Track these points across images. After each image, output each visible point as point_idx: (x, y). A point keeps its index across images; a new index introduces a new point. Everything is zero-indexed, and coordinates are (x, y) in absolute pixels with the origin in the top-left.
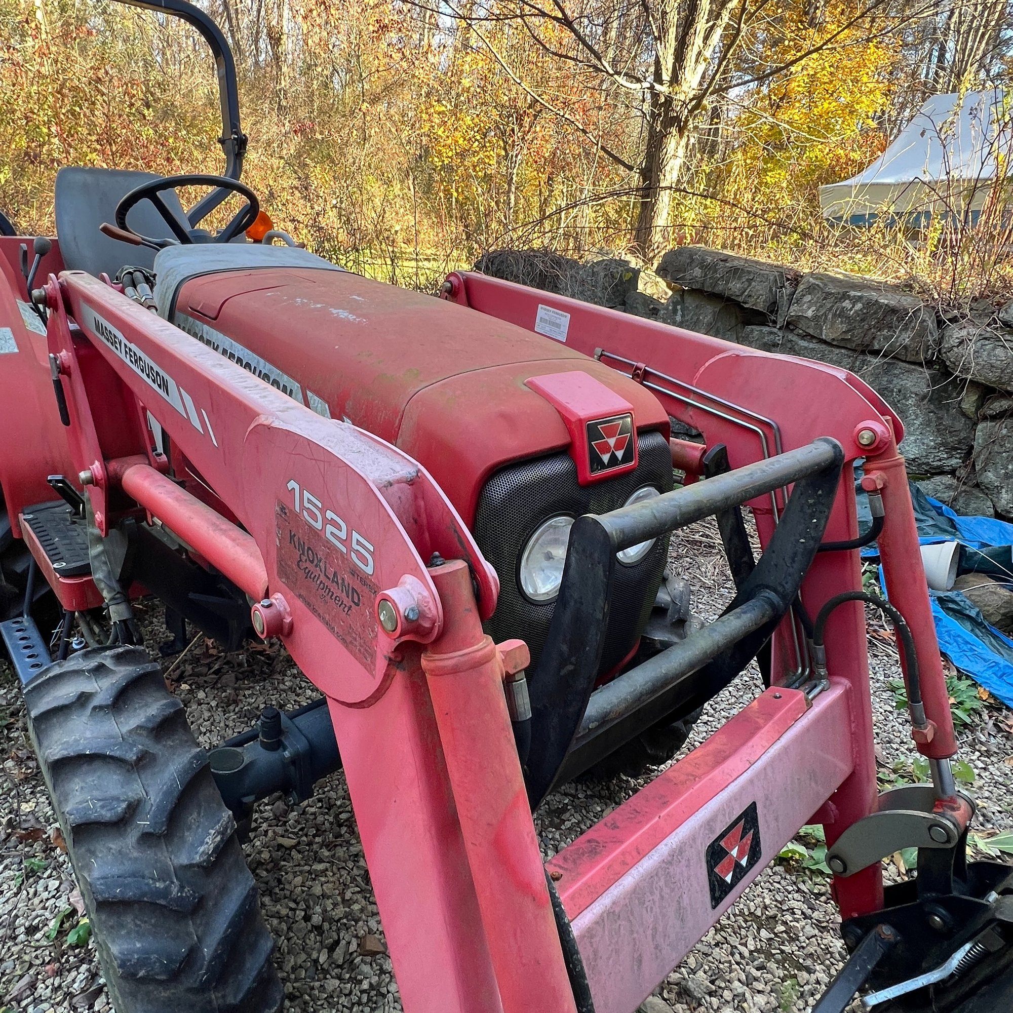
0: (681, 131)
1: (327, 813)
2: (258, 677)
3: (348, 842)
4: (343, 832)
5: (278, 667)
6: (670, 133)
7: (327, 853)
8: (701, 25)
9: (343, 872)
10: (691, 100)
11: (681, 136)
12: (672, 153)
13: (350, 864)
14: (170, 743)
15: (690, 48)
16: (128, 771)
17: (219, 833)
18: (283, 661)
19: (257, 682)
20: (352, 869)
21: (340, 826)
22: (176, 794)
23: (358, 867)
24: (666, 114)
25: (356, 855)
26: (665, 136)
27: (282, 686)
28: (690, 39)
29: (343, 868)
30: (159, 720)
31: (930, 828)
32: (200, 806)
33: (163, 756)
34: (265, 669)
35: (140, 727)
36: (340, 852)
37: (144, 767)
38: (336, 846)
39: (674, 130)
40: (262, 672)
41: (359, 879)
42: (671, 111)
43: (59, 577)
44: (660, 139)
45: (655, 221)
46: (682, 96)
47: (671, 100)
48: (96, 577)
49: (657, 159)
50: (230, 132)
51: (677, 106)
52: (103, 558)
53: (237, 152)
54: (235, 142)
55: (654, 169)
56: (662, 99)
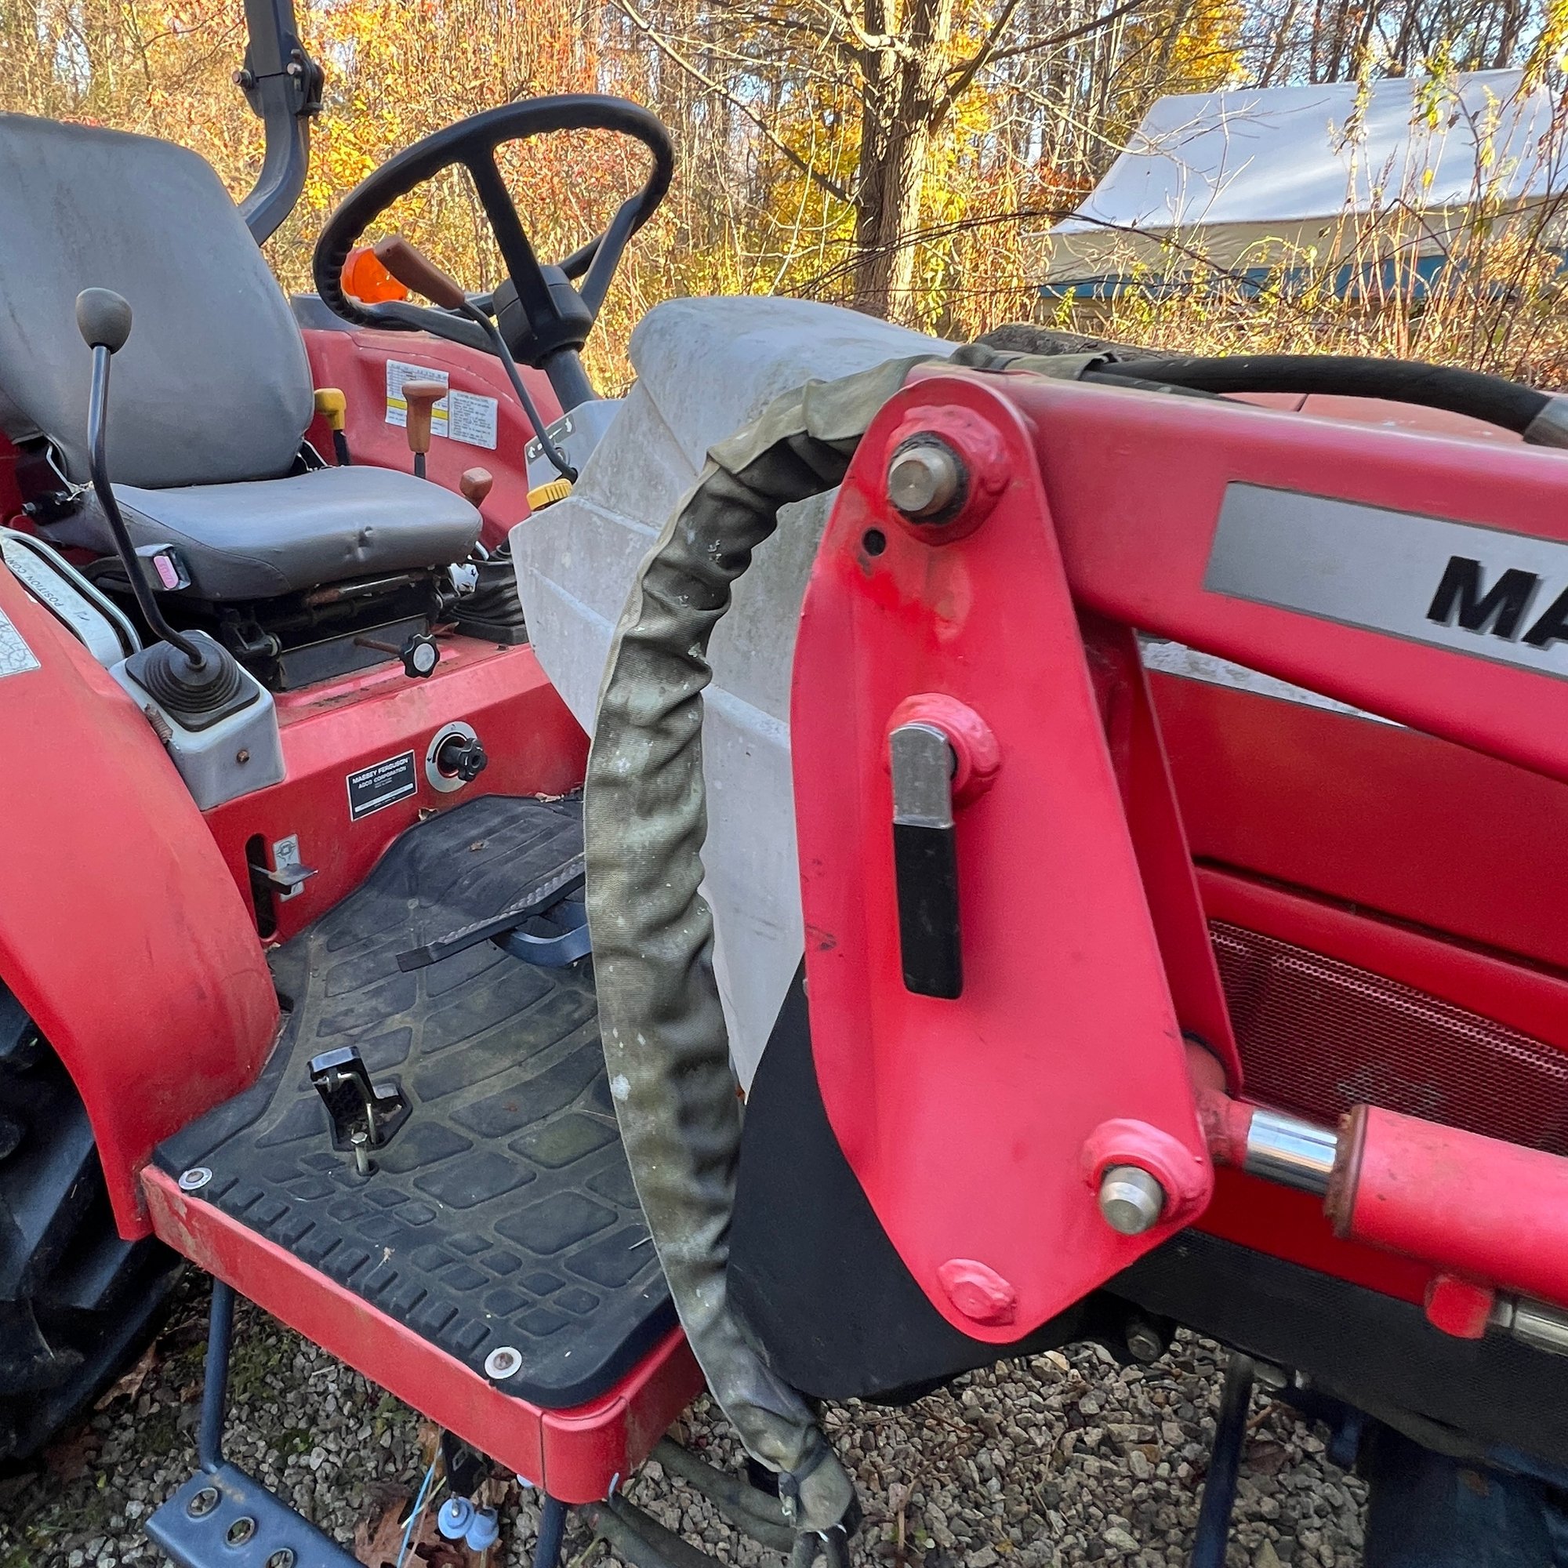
0: (934, 127)
6: (916, 130)
11: (933, 135)
12: (920, 166)
26: (909, 136)
39: (921, 125)
42: (918, 90)
43: (538, 1412)
44: (899, 140)
45: (892, 286)
46: (936, 62)
47: (918, 72)
48: (729, 1401)
49: (894, 177)
50: (278, 61)
51: (927, 82)
52: (729, 1328)
53: (299, 108)
54: (297, 82)
55: (889, 194)
56: (886, 70)
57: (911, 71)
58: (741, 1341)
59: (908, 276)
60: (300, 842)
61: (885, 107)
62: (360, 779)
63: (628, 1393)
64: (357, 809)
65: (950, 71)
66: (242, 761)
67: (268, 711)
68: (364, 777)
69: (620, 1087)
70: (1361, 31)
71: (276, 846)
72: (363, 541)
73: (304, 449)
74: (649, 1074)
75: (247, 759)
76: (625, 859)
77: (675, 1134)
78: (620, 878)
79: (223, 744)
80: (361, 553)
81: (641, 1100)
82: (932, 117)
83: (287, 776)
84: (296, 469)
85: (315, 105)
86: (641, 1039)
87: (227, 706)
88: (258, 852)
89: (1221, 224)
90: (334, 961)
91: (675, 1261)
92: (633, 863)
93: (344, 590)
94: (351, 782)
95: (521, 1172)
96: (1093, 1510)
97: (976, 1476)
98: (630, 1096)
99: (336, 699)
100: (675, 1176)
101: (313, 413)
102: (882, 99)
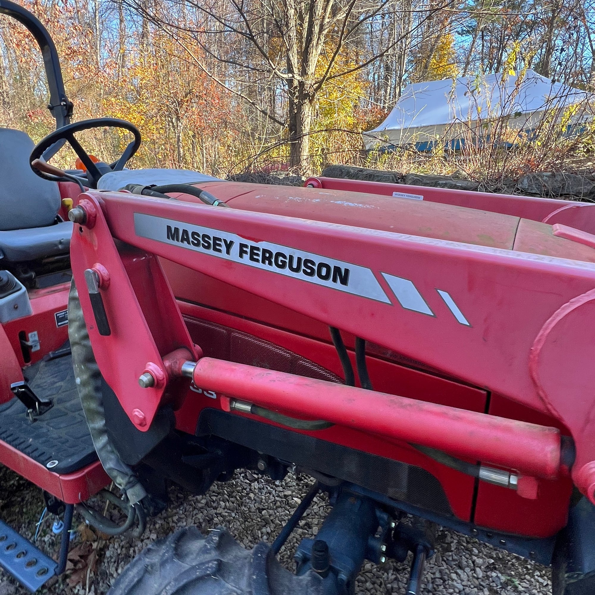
0: (311, 102)
6: (305, 103)
11: (311, 105)
12: (307, 114)
24: (300, 92)
26: (302, 105)
28: (311, 50)
39: (306, 101)
42: (304, 90)
43: (58, 475)
44: (300, 107)
45: (302, 154)
46: (310, 81)
47: (304, 84)
48: (107, 468)
49: (299, 118)
50: (59, 101)
51: (307, 87)
52: (109, 448)
53: (66, 115)
54: (65, 107)
55: (298, 124)
56: (296, 83)
57: (302, 84)
58: (112, 452)
59: (307, 150)
60: (38, 334)
61: (296, 96)
62: (59, 314)
63: (86, 471)
64: (59, 324)
65: (314, 84)
66: (16, 308)
67: (24, 293)
68: (61, 314)
69: (78, 381)
70: (499, 55)
71: (30, 335)
72: (61, 243)
73: (58, 217)
74: (85, 377)
75: (17, 307)
76: (78, 319)
77: (94, 394)
78: (77, 324)
79: (8, 303)
80: (60, 247)
81: (84, 384)
82: (311, 98)
83: (33, 313)
84: (55, 223)
85: (70, 113)
86: (83, 367)
87: (10, 292)
88: (23, 337)
89: (431, 126)
90: (46, 369)
91: (94, 429)
92: (80, 319)
93: (56, 258)
94: (56, 315)
95: (79, 420)
96: (296, 544)
97: (260, 535)
98: (81, 383)
99: (54, 291)
100: (93, 405)
101: (60, 206)
102: (295, 93)
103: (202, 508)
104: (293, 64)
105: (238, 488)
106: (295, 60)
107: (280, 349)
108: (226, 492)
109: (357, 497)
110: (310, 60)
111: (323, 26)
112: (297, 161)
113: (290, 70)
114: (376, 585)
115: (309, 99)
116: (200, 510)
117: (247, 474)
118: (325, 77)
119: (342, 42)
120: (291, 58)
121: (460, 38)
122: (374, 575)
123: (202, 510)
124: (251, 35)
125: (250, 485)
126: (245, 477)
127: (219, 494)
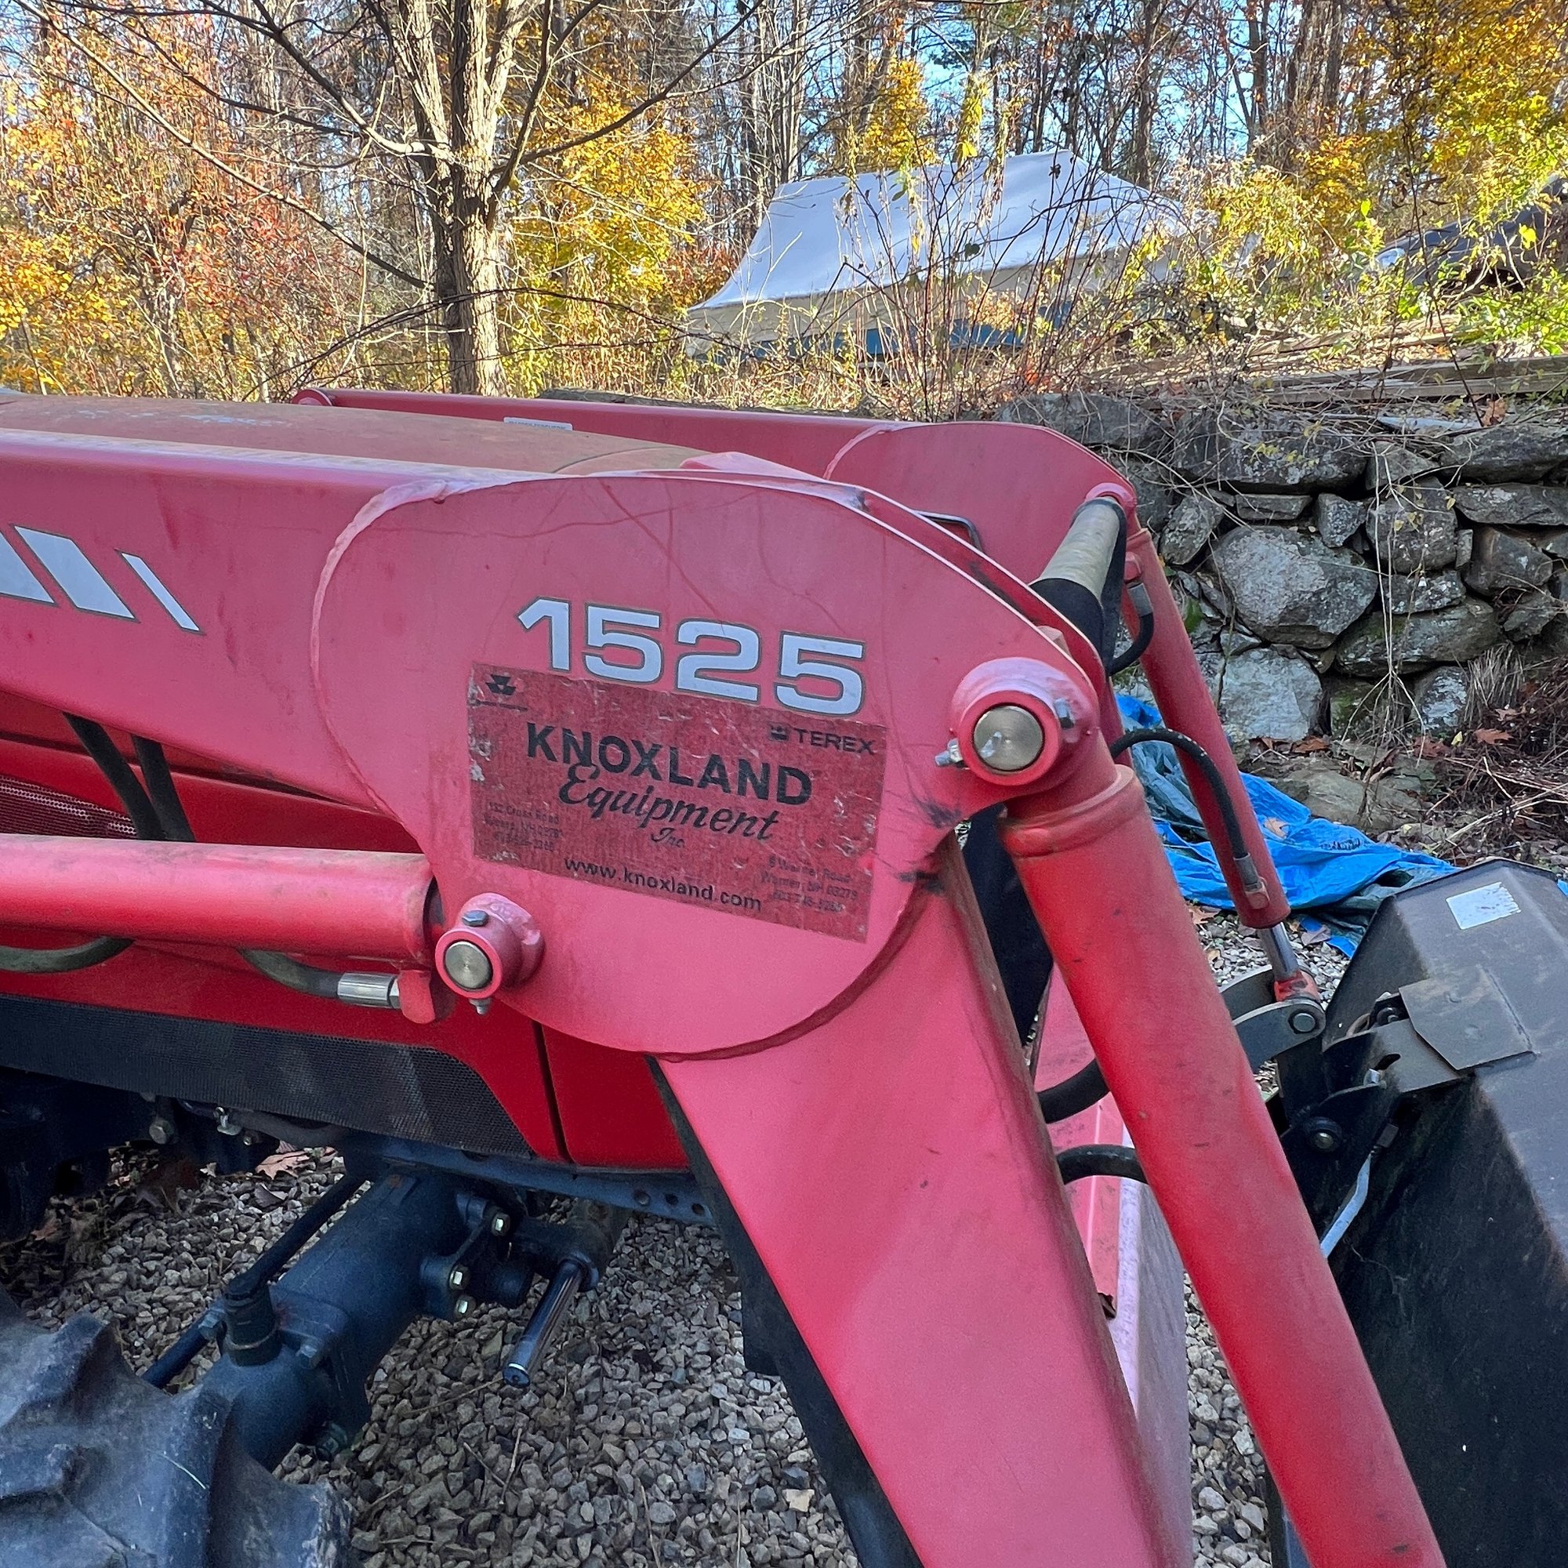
0: (488, 220)
1: (329, 1468)
2: (36, 1294)
3: (399, 1495)
4: (380, 1484)
5: (79, 1255)
6: (472, 224)
7: (371, 1536)
8: (480, 57)
9: (418, 1552)
10: (492, 173)
11: (490, 228)
12: (482, 255)
13: (424, 1531)
14: (114, 1411)
15: (472, 92)
16: (50, 1514)
17: (328, 1539)
18: (82, 1240)
19: (43, 1302)
20: (432, 1538)
21: (368, 1475)
22: (200, 1504)
23: (440, 1528)
24: (458, 196)
25: (426, 1510)
26: (466, 229)
27: (104, 1288)
28: (470, 77)
29: (414, 1544)
30: (71, 1371)
31: (1291, 1021)
32: (251, 1508)
33: (116, 1443)
34: (48, 1271)
35: (34, 1406)
36: (394, 1519)
37: (88, 1488)
38: (379, 1514)
39: (475, 219)
40: (44, 1280)
41: (454, 1546)
42: (466, 189)
45: (480, 363)
46: (478, 166)
47: (463, 173)
49: (461, 265)
51: (473, 182)
55: (460, 282)
56: (444, 172)
61: (448, 204)
82: (487, 211)
102: (444, 198)
103: (115, 1293)
104: (430, 115)
105: (225, 1231)
106: (435, 106)
107: (57, 798)
108: (186, 1244)
109: (402, 1172)
110: (473, 105)
111: (507, 13)
112: (468, 384)
113: (425, 134)
114: (547, 1397)
115: (482, 212)
116: (106, 1299)
117: (256, 1193)
118: (515, 153)
119: (548, 57)
120: (424, 100)
121: (940, 72)
122: (547, 1375)
123: (110, 1299)
124: (270, 24)
125: (259, 1218)
126: (251, 1201)
127: (167, 1252)
